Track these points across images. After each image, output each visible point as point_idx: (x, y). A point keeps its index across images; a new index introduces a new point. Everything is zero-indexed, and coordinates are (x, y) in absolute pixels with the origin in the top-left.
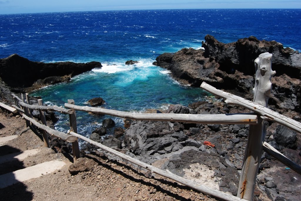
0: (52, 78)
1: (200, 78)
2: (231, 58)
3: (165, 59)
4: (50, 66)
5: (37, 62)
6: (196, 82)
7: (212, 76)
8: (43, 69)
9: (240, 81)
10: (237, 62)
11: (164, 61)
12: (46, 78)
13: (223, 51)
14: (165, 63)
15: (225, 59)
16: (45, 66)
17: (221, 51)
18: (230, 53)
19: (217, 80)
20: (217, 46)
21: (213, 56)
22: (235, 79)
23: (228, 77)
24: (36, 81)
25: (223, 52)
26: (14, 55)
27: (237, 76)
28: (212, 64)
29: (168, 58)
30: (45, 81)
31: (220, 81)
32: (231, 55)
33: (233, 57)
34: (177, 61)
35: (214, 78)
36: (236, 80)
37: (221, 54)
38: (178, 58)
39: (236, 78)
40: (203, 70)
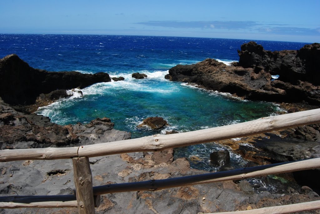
0: (60, 92)
1: (256, 90)
2: (291, 67)
3: (181, 71)
4: (54, 76)
5: (38, 70)
6: (250, 94)
7: (270, 88)
8: (46, 79)
9: (312, 93)
10: (302, 71)
11: (181, 73)
12: (52, 92)
13: (278, 59)
14: (182, 75)
15: (280, 69)
16: (49, 75)
17: (275, 60)
18: (291, 61)
19: (278, 93)
20: (267, 53)
21: (259, 65)
22: (304, 90)
23: (294, 88)
24: (39, 96)
25: (278, 61)
26: (12, 55)
27: (307, 86)
28: (262, 74)
29: (185, 70)
30: (52, 95)
31: (282, 93)
32: (292, 64)
33: (294, 66)
34: (206, 72)
35: (272, 90)
36: (306, 91)
37: (274, 62)
38: (206, 70)
39: (306, 89)
40: (251, 81)
